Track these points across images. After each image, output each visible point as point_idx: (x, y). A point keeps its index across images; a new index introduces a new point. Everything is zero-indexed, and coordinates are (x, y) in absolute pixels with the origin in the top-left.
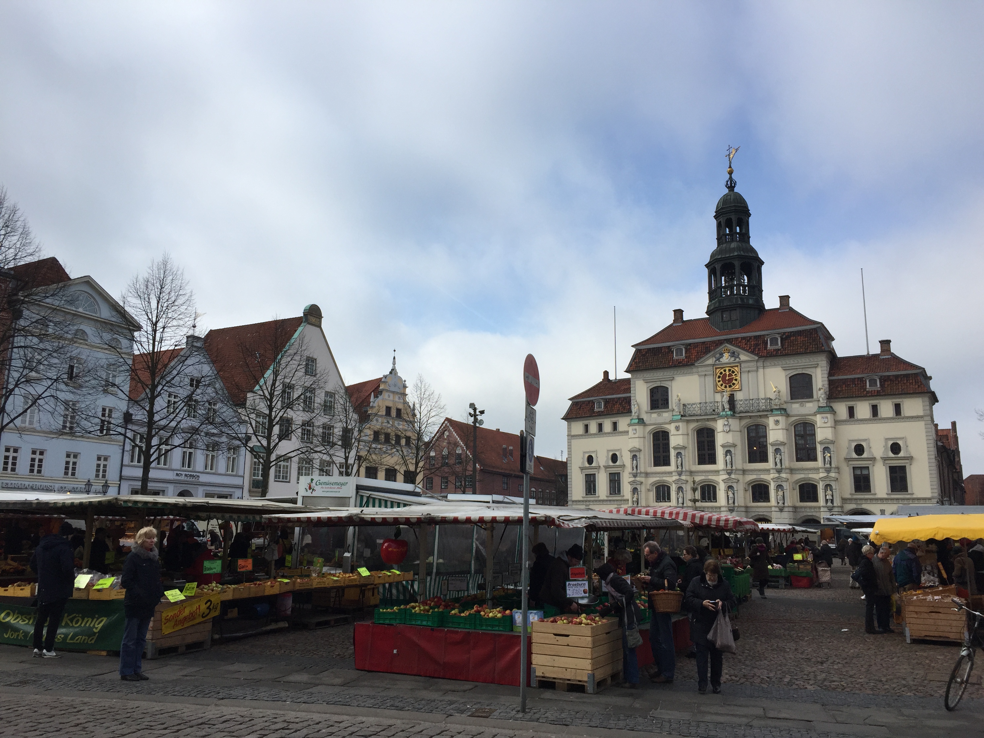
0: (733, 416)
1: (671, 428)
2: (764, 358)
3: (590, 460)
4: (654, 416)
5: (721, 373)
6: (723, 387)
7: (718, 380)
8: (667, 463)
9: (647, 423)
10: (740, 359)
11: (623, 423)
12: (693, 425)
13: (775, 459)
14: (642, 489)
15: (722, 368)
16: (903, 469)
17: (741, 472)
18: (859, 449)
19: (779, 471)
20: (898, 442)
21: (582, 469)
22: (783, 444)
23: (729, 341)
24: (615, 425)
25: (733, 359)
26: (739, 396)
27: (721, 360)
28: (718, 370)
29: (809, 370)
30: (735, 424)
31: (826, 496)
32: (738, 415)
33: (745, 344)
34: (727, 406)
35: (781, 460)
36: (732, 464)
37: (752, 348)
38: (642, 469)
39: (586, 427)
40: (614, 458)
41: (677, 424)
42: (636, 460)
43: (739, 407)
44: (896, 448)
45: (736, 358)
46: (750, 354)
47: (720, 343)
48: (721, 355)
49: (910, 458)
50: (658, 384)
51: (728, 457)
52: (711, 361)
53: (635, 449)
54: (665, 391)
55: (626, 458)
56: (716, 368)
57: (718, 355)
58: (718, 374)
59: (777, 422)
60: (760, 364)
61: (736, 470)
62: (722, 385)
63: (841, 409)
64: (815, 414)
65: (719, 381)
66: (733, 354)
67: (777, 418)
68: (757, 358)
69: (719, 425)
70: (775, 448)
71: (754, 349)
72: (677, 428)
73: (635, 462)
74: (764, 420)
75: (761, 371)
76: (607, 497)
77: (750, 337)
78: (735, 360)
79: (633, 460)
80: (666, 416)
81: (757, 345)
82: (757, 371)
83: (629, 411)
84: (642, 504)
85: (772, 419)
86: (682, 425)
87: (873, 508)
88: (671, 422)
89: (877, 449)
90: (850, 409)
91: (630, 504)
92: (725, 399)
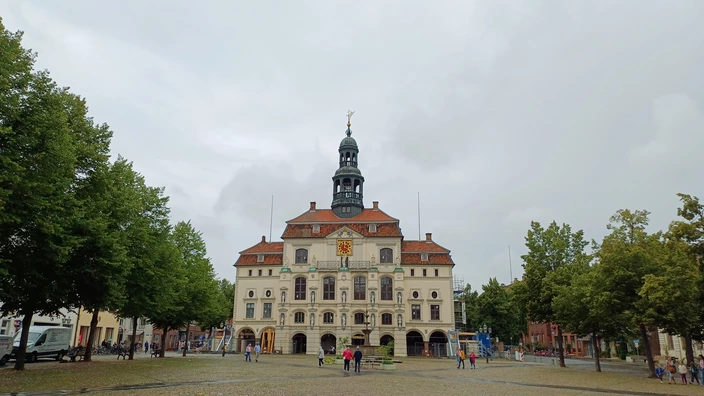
0: (348, 271)
1: (309, 276)
2: (366, 237)
3: (251, 294)
4: (298, 267)
5: (341, 244)
6: (342, 253)
8: (304, 298)
9: (293, 271)
10: (352, 237)
11: (276, 270)
12: (323, 275)
13: (371, 298)
14: (287, 314)
15: (342, 241)
16: (438, 307)
17: (350, 305)
18: (416, 294)
19: (373, 306)
20: (436, 291)
21: (245, 300)
22: (376, 289)
23: (347, 225)
24: (270, 272)
26: (350, 259)
27: (342, 236)
29: (392, 246)
30: (349, 275)
31: (397, 321)
32: (351, 270)
33: (356, 228)
34: (344, 264)
35: (374, 299)
36: (346, 300)
38: (287, 301)
39: (250, 271)
40: (268, 293)
41: (313, 274)
42: (285, 296)
43: (350, 266)
44: (434, 295)
45: (350, 235)
46: (359, 234)
47: (341, 226)
48: (342, 233)
49: (441, 301)
50: (301, 247)
51: (344, 296)
52: (336, 236)
53: (284, 288)
54: (306, 252)
55: (276, 294)
56: (339, 241)
57: (340, 233)
58: (339, 245)
59: (373, 276)
60: (364, 240)
61: (347, 304)
62: (341, 251)
63: (407, 270)
64: (394, 273)
65: (340, 249)
66: (349, 233)
67: (373, 274)
68: (362, 237)
69: (339, 276)
70: (370, 291)
71: (361, 231)
72: (313, 276)
73: (283, 297)
74: (365, 274)
75: (364, 245)
76: (261, 319)
77: (359, 224)
78: (350, 237)
79: (282, 295)
80: (304, 268)
81: (362, 229)
82: (362, 244)
83: (281, 264)
84: (286, 324)
85: (370, 274)
86: (316, 274)
87: (421, 329)
88: (308, 272)
89: (425, 295)
90: (412, 271)
91: (278, 324)
92: (344, 260)
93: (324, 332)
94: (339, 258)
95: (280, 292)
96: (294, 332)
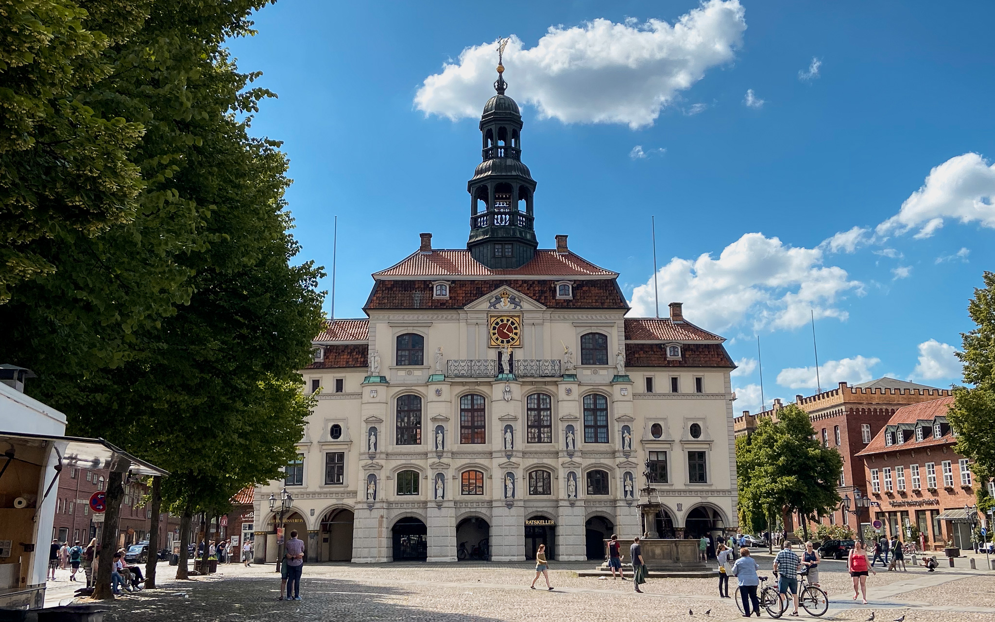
0: (514, 380)
1: (429, 393)
2: (553, 309)
4: (402, 373)
5: (497, 323)
6: (499, 342)
7: (492, 331)
8: (414, 439)
9: (391, 383)
10: (521, 308)
11: (353, 380)
12: (459, 389)
13: (567, 438)
14: (382, 475)
15: (498, 317)
16: (702, 455)
17: (521, 455)
18: (657, 430)
20: (698, 423)
22: (576, 419)
23: (508, 283)
24: (339, 385)
25: (513, 306)
26: (519, 355)
27: (497, 306)
28: (493, 319)
29: (604, 329)
30: (518, 391)
31: (625, 486)
32: (521, 380)
33: (528, 289)
34: (506, 367)
35: (573, 440)
36: (512, 443)
37: (537, 295)
38: (381, 447)
40: (336, 431)
41: (438, 387)
42: (376, 435)
43: (520, 369)
44: (695, 430)
45: (516, 305)
46: (536, 303)
47: (497, 284)
48: (498, 300)
49: (709, 443)
50: (410, 330)
51: (509, 435)
52: (485, 306)
53: (374, 418)
54: (419, 340)
55: (356, 432)
56: (491, 317)
57: (494, 299)
58: (494, 325)
59: (569, 392)
60: (547, 315)
61: (517, 451)
62: (497, 339)
63: (639, 377)
64: (611, 384)
65: (494, 334)
66: (513, 300)
67: (568, 386)
68: (544, 308)
69: (496, 391)
70: (566, 424)
71: (540, 296)
72: (438, 393)
73: (373, 438)
74: (551, 388)
75: (547, 325)
76: (321, 487)
77: (534, 282)
78: (515, 308)
79: (370, 435)
80: (418, 374)
81: (542, 292)
82: (542, 324)
84: (381, 495)
85: (562, 388)
86: (445, 388)
87: (670, 503)
88: (427, 384)
89: (676, 431)
90: (649, 381)
91: (361, 496)
92: (505, 358)
93: (464, 512)
94: (493, 355)
95: (365, 428)
96: (396, 514)
